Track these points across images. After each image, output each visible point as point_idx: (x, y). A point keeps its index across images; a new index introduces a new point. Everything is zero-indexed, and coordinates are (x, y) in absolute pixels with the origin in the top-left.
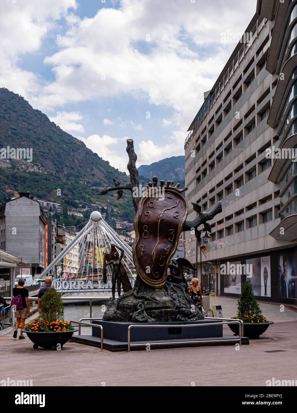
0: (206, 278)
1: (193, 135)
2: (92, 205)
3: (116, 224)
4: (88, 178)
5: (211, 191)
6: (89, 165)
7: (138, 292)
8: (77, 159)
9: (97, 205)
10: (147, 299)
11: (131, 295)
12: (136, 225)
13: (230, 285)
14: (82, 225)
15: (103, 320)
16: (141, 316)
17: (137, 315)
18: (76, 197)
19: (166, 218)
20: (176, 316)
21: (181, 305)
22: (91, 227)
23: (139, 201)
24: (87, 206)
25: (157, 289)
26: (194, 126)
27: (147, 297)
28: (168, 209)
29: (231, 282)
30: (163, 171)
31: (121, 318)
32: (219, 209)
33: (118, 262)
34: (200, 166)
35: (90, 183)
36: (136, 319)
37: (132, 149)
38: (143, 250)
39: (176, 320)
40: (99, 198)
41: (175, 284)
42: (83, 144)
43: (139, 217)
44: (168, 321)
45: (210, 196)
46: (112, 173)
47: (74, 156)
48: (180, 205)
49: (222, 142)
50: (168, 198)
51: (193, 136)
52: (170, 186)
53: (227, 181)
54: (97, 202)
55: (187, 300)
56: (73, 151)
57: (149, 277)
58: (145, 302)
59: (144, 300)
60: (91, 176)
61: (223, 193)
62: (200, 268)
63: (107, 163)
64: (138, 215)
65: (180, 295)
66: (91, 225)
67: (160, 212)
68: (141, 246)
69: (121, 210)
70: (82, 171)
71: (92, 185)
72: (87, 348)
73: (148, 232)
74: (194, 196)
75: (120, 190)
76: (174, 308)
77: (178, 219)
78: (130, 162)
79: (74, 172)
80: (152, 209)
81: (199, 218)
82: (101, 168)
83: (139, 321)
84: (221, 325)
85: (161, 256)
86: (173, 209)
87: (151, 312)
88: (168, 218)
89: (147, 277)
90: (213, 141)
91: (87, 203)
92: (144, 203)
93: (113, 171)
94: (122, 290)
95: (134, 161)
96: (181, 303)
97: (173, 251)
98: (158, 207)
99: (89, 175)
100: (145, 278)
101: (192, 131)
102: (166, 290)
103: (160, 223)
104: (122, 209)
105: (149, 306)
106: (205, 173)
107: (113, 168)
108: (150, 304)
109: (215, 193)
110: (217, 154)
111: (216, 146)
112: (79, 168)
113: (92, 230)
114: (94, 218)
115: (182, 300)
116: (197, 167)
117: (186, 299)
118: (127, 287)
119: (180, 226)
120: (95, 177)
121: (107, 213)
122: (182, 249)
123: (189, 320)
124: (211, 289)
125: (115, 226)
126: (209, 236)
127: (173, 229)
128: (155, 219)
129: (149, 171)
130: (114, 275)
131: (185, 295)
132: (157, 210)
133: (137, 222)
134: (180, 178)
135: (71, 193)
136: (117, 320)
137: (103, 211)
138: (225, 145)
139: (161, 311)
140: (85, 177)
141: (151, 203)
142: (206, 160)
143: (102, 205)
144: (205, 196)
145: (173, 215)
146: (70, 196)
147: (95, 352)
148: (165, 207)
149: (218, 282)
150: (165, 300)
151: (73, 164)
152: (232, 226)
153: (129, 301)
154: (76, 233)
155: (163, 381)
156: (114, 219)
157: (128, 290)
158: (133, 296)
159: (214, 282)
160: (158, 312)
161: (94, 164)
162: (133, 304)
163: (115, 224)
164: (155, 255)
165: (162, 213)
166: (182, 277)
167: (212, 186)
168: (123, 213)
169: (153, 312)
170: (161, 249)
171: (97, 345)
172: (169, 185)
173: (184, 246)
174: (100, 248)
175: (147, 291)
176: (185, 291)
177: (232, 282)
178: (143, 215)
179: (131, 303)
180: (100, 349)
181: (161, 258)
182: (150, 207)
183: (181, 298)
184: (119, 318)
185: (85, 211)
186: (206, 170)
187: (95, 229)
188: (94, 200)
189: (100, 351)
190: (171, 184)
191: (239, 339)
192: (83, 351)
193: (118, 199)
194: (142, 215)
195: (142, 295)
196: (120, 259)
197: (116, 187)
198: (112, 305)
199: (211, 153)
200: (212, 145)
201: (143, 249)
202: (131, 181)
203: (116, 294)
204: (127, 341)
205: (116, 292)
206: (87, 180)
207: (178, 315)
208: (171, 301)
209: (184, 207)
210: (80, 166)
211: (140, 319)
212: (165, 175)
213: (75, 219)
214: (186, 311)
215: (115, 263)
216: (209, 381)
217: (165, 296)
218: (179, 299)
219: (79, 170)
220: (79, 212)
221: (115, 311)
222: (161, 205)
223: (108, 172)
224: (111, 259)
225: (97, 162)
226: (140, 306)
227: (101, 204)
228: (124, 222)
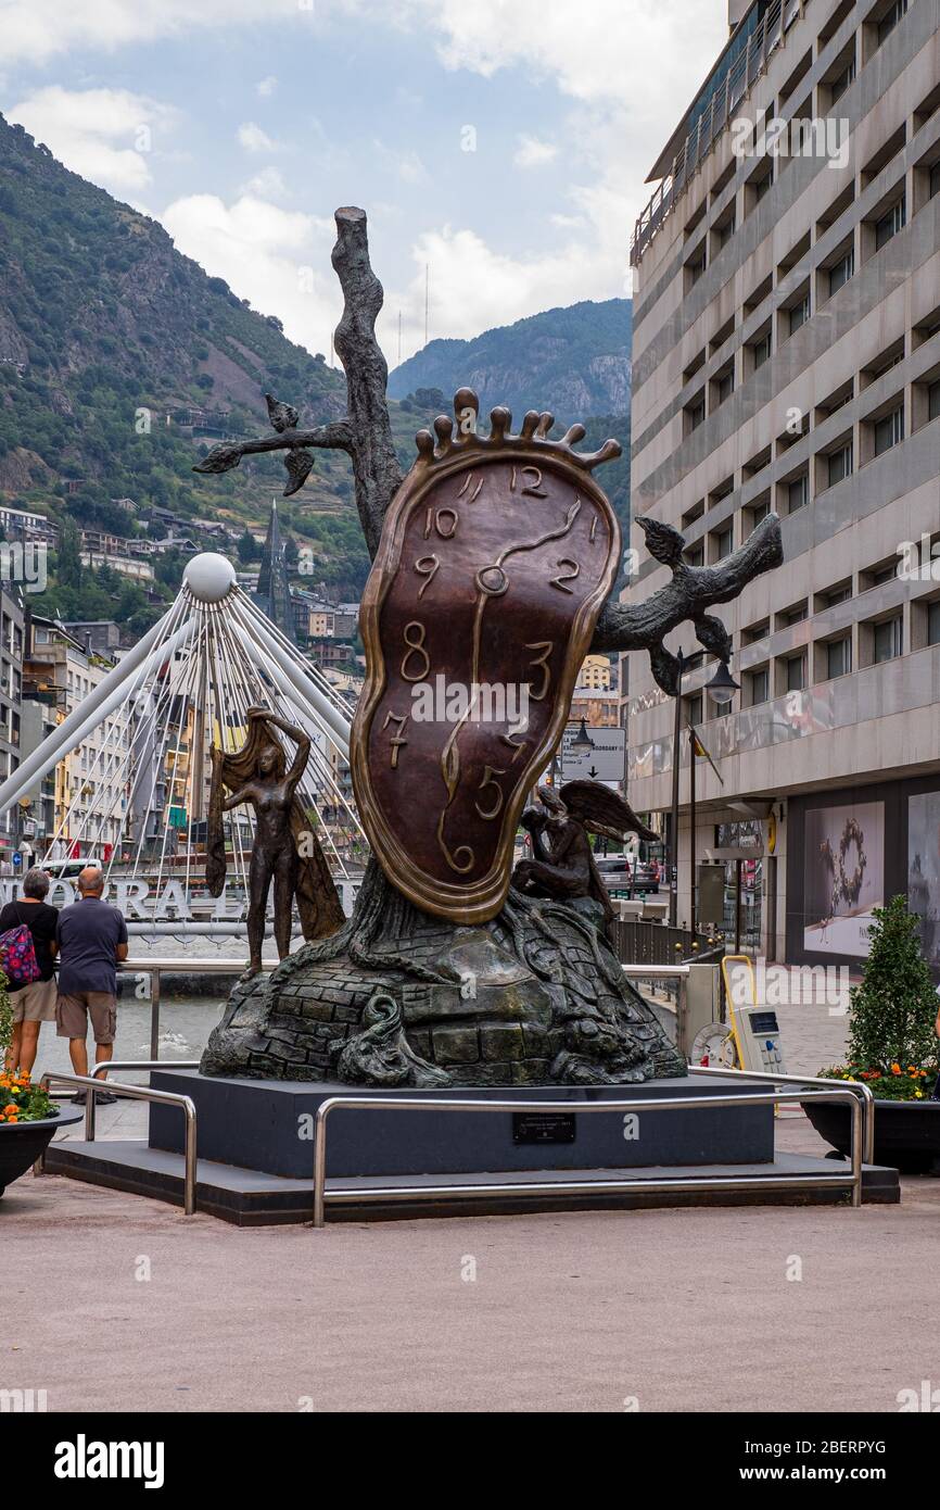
0: (715, 878)
1: (672, 201)
2: (198, 522)
3: (306, 615)
4: (180, 397)
5: (752, 468)
6: (187, 337)
7: (371, 940)
8: (131, 304)
9: (222, 525)
10: (413, 975)
11: (340, 954)
12: (371, 620)
13: (832, 915)
14: (149, 615)
15: (201, 1072)
16: (384, 1056)
17: (365, 1052)
18: (124, 486)
19: (513, 588)
20: (552, 1057)
21: (574, 1004)
22: (184, 628)
23: (388, 505)
24: (175, 527)
25: (465, 926)
26: (678, 158)
27: (417, 965)
28: (526, 544)
29: (837, 902)
30: (535, 369)
31: (287, 1061)
32: (766, 549)
33: (281, 794)
34: (704, 350)
35: (187, 419)
36: (358, 1068)
37: (360, 255)
38: (403, 740)
39: (549, 1077)
40: (230, 492)
41: (548, 903)
42: (157, 237)
43: (384, 581)
44: (511, 1083)
45: (746, 491)
46: (296, 376)
47: (116, 291)
48: (581, 525)
49: (808, 234)
50: (527, 493)
51: (674, 205)
52: (537, 438)
53: (827, 421)
54: (220, 511)
55: (609, 985)
56: (112, 265)
57: (425, 870)
58: (405, 987)
59: (401, 977)
60: (194, 388)
61: (806, 479)
62: (689, 831)
63: (274, 324)
64: (381, 570)
65: (571, 955)
66: (187, 619)
67: (486, 558)
68: (391, 719)
69: (333, 548)
70: (154, 363)
71: (200, 430)
72: (118, 1206)
73: (426, 654)
74: (670, 487)
75: (301, 450)
76: (542, 1021)
77: (570, 593)
78: (350, 316)
79: (116, 367)
80: (450, 544)
81: (674, 593)
82: (243, 350)
83: (371, 1081)
84: (768, 1109)
85: (484, 769)
86: (552, 545)
87: (431, 1034)
88: (524, 589)
89: (419, 871)
90: (767, 232)
91: (171, 514)
92: (410, 515)
93: (301, 368)
94: (297, 927)
95: (367, 311)
96: (577, 998)
97: (543, 746)
98: (476, 535)
99: (188, 381)
100: (408, 875)
101: (670, 179)
102: (509, 930)
103: (484, 612)
104: (337, 543)
105: (422, 1009)
106: (722, 382)
107: (302, 350)
108: (426, 997)
109: (768, 478)
110: (783, 290)
111: (780, 254)
112: (138, 349)
113: (189, 642)
114: (198, 585)
115: (582, 983)
116: (686, 353)
117: (602, 975)
118: (321, 913)
119: (580, 626)
120: (213, 390)
121: (266, 565)
122: (614, 738)
123: (613, 1079)
124: (745, 934)
125: (302, 626)
126: (739, 684)
127: (546, 643)
128: (460, 594)
129: (470, 369)
130: (260, 857)
131: (599, 956)
132: (471, 550)
133: (375, 603)
134: (614, 403)
135: (97, 466)
136: (270, 1073)
137: (247, 553)
138: (821, 249)
139: (479, 1034)
140: (165, 390)
141: (442, 514)
142: (731, 323)
143: (243, 525)
144: (721, 492)
145: (546, 576)
146: (93, 481)
147: (154, 1227)
148: (513, 534)
149: (778, 898)
150: (500, 981)
151: (111, 326)
152: (848, 631)
153: (327, 984)
154: (117, 654)
155: (464, 1372)
156: (300, 591)
157: (328, 931)
158: (346, 959)
159: (757, 897)
160: (466, 1038)
161: (211, 329)
162: (347, 1000)
163: (301, 618)
164: (456, 763)
165: (497, 564)
166: (588, 873)
167: (755, 443)
168: (341, 564)
169: (441, 1036)
170: (489, 735)
171: (165, 1189)
172: (532, 433)
173: (624, 723)
174: (226, 728)
175: (417, 933)
176: (600, 938)
177: (842, 901)
178: (404, 574)
179: (335, 993)
180: (178, 1213)
181: (486, 778)
182: (441, 537)
183: (576, 971)
184: (277, 1064)
185: (162, 550)
186: (729, 365)
187: (203, 637)
188: (206, 498)
189: (178, 1222)
190: (543, 425)
191: (851, 1173)
192: (102, 1222)
193: (286, 495)
194: (399, 570)
195: (391, 956)
196: (290, 778)
197: (280, 436)
198: (249, 1000)
199: (758, 285)
200: (761, 249)
201: (399, 732)
202: (353, 409)
203: (270, 946)
204: (310, 1176)
205: (269, 935)
206: (178, 404)
207: (561, 1055)
208: (529, 984)
209: (600, 537)
210: (145, 340)
211: (376, 1069)
212: (543, 389)
213: (114, 589)
214: (602, 1036)
215: (264, 797)
216: (689, 1378)
217: (502, 960)
218: (569, 979)
219: (137, 357)
220: (136, 556)
221: (262, 1028)
222: (491, 526)
223: (274, 371)
224: (247, 779)
225: (222, 322)
226: (380, 1004)
227: (239, 518)
228: (347, 606)
